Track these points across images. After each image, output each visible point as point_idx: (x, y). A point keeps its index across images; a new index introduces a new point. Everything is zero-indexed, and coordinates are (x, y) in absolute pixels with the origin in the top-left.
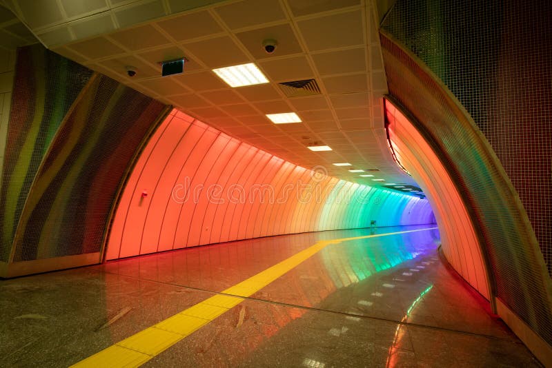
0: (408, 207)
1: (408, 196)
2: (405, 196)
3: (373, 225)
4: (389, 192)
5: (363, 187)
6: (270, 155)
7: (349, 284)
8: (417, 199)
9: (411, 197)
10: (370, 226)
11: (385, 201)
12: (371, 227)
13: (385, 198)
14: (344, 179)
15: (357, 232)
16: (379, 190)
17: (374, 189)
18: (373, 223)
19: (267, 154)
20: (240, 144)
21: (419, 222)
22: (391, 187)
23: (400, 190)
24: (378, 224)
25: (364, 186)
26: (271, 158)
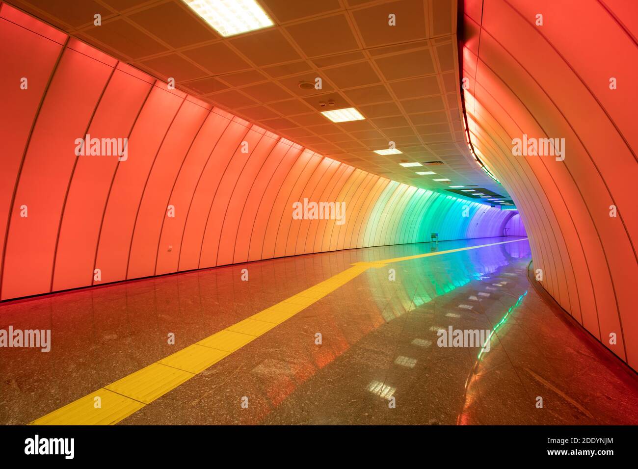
0: (476, 217)
1: (477, 204)
2: (473, 203)
3: (434, 239)
4: (454, 198)
5: (422, 191)
6: (276, 136)
7: (403, 312)
8: (488, 207)
9: (480, 205)
10: (430, 239)
11: (449, 209)
12: (432, 242)
13: (449, 205)
14: (397, 180)
15: (414, 248)
16: (443, 196)
17: (436, 194)
18: (434, 236)
19: (269, 133)
20: (210, 111)
21: (488, 235)
22: (458, 192)
23: (468, 195)
24: (440, 238)
25: (424, 191)
26: (278, 140)
